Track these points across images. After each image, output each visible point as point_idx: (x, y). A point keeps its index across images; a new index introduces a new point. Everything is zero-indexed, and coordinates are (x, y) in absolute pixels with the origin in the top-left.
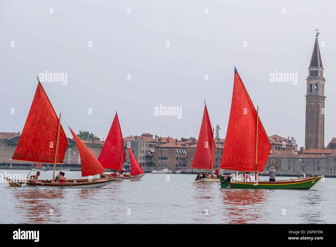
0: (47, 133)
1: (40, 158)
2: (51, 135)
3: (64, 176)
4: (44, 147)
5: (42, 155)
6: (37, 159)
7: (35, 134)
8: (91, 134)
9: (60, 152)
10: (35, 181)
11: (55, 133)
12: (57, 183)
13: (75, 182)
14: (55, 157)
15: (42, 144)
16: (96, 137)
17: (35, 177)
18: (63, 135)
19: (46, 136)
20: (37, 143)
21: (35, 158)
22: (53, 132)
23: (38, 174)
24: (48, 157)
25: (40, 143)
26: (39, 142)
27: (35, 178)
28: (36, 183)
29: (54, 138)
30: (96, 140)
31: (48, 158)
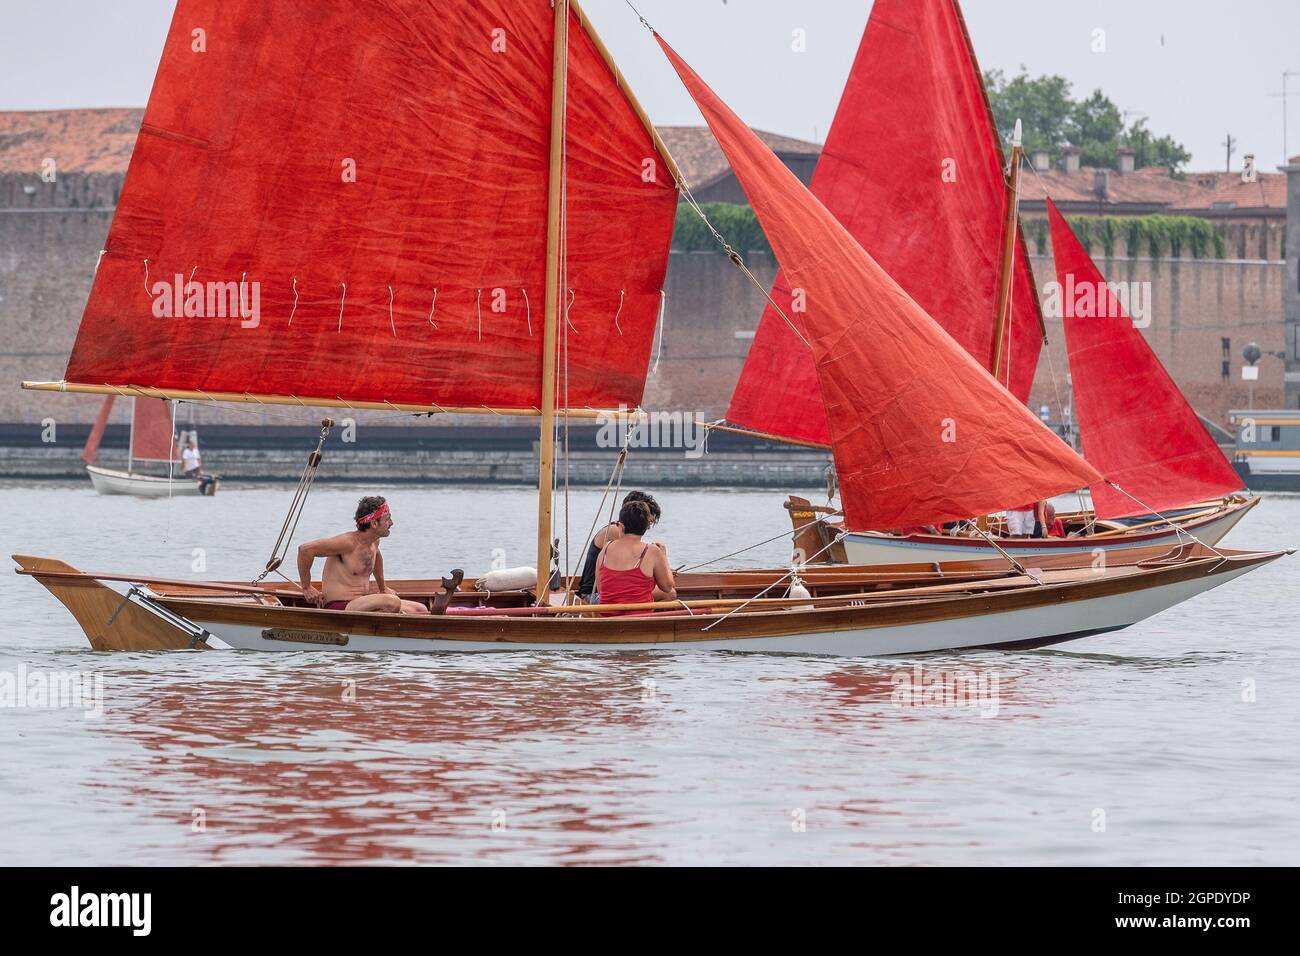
0: (421, 111)
1: (371, 361)
2: (463, 132)
3: (649, 538)
4: (399, 247)
5: (389, 330)
6: (340, 368)
7: (289, 127)
8: (1088, 104)
9: (591, 296)
10: (338, 591)
11: (511, 102)
12: (590, 608)
13: (799, 590)
14: (541, 342)
15: (375, 225)
16: (1139, 136)
17: (340, 558)
18: (612, 127)
19: (412, 140)
20: (312, 215)
21: (318, 361)
22: (493, 100)
23: (371, 517)
24: (457, 346)
25: (349, 216)
26: (335, 204)
27: (339, 567)
28: (349, 610)
29: (514, 161)
30: (1128, 164)
31: (465, 357)
